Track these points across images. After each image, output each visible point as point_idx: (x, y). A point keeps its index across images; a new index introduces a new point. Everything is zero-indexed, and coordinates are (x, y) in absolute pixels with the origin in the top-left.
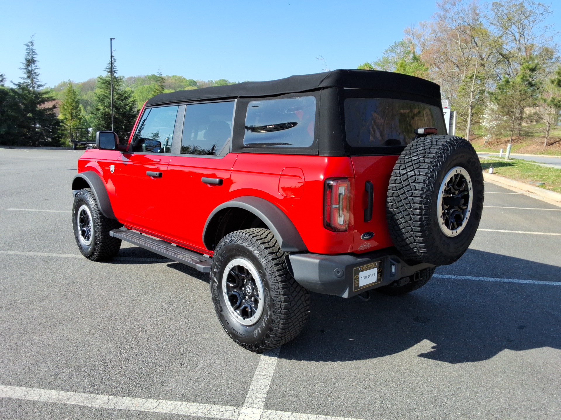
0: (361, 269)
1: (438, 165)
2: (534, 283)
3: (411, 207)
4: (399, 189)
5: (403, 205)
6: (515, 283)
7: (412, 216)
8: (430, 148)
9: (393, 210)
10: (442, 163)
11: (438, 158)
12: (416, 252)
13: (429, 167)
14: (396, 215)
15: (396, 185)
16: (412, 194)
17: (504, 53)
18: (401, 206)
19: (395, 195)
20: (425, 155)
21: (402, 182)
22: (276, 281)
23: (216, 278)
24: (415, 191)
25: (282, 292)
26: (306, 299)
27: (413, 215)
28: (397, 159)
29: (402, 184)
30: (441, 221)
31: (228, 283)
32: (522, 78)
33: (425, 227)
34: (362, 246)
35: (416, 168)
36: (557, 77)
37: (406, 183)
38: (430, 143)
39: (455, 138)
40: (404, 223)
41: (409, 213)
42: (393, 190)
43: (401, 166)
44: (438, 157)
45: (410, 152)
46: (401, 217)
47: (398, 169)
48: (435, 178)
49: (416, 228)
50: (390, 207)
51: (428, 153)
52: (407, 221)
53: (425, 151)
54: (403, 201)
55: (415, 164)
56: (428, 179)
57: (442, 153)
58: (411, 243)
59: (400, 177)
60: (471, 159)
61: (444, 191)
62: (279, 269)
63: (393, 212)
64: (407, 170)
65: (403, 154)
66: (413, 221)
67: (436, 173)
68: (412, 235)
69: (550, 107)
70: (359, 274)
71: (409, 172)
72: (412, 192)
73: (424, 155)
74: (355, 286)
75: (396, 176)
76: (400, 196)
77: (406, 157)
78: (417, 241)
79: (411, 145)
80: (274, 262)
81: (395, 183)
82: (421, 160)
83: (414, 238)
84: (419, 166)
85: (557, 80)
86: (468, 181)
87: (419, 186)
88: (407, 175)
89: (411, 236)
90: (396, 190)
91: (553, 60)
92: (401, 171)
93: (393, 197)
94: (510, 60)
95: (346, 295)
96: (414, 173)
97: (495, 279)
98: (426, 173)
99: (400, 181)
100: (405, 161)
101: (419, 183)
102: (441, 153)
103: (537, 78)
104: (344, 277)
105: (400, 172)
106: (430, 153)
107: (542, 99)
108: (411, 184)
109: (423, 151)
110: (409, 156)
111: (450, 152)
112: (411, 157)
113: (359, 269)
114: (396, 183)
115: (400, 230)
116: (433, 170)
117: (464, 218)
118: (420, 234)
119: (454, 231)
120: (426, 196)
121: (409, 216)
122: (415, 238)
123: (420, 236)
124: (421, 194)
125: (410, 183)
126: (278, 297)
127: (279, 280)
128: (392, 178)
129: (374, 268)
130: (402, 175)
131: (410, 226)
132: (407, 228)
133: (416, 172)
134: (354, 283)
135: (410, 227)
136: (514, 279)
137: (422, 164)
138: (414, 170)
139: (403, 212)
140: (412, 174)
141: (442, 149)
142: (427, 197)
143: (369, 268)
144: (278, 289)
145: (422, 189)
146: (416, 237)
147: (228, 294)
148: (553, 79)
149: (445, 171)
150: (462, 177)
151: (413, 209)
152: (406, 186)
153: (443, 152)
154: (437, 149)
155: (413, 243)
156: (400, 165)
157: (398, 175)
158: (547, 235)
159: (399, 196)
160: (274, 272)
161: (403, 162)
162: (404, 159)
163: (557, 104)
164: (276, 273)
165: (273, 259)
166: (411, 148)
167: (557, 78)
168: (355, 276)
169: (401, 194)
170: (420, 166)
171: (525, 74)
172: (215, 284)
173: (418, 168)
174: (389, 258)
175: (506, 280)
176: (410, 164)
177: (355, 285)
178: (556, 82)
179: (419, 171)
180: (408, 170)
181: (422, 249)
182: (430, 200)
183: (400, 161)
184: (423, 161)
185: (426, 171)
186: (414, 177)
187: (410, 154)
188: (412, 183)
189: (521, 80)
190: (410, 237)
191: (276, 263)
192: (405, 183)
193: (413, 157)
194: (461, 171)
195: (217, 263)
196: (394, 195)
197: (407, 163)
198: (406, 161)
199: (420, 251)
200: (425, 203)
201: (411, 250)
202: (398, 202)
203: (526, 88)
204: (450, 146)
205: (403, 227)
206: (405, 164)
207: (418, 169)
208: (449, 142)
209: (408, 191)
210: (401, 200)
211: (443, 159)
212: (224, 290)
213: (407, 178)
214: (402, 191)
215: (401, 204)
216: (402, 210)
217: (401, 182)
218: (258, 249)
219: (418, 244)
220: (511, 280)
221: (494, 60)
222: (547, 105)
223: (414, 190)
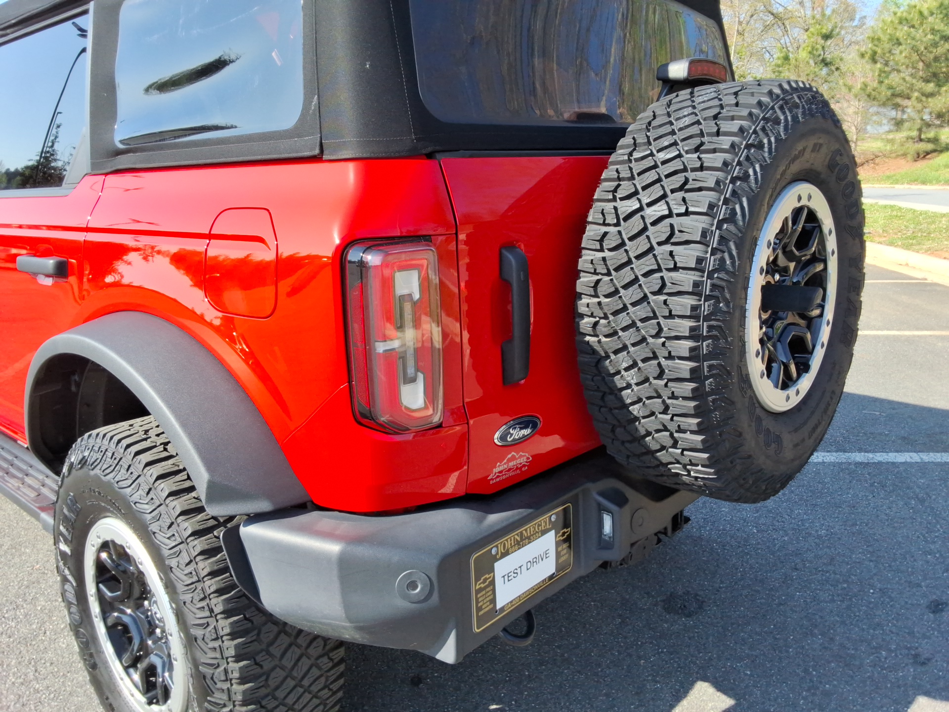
0: (501, 549)
1: (749, 176)
2: (922, 459)
3: (660, 330)
4: (617, 269)
5: (633, 324)
6: (880, 463)
7: (663, 362)
8: (715, 117)
9: (599, 342)
10: (761, 166)
11: (749, 150)
12: (677, 474)
13: (718, 182)
14: (608, 357)
15: (607, 254)
16: (664, 285)
17: (775, 12)
18: (624, 329)
19: (604, 289)
20: (702, 144)
21: (627, 241)
22: (207, 614)
23: (69, 568)
24: (673, 274)
25: (230, 647)
26: (328, 647)
27: (670, 357)
28: (604, 165)
29: (626, 251)
30: (756, 366)
31: (101, 586)
32: (810, 53)
33: (710, 399)
34: (501, 468)
35: (673, 191)
36: (870, 45)
37: (641, 245)
38: (716, 102)
39: (794, 85)
40: (637, 384)
41: (654, 353)
42: (597, 274)
43: (619, 185)
44: (748, 147)
45: (648, 137)
46: (625, 365)
47: (611, 197)
48: (741, 223)
49: (680, 402)
50: (589, 330)
51: (709, 134)
52: (646, 380)
53: (701, 130)
54: (631, 309)
55: (667, 176)
56: (719, 227)
57: (760, 133)
58: (663, 448)
59: (618, 224)
60: (838, 158)
61: (765, 268)
62: (216, 568)
63: (597, 347)
64: (639, 200)
65: (622, 147)
66: (669, 380)
67: (745, 204)
68: (664, 426)
69: (859, 100)
70: (492, 570)
71: (650, 205)
72: (662, 278)
73: (696, 141)
74: (481, 613)
75: (604, 224)
76: (622, 291)
77: (636, 155)
78: (686, 445)
79: (648, 114)
80: (199, 544)
81: (601, 246)
82: (690, 160)
83: (672, 435)
84: (683, 180)
85: (870, 52)
86: (826, 230)
87: (687, 255)
88: (643, 217)
89: (661, 427)
90: (605, 271)
91: (856, 23)
92: (619, 204)
93: (596, 296)
94: (787, 23)
95: (447, 654)
96: (665, 207)
97: (834, 454)
98: (711, 206)
99: (620, 241)
100: (631, 169)
101: (687, 242)
102: (755, 132)
103: (832, 50)
104: (435, 597)
105: (616, 208)
106: (718, 133)
107: (845, 85)
108: (658, 250)
109: (695, 130)
110: (646, 150)
111: (786, 128)
112: (652, 154)
113: (494, 552)
114: (605, 247)
115: (625, 407)
116: (734, 193)
117: (814, 347)
118: (695, 421)
119: (791, 391)
120: (711, 291)
121: (655, 362)
122: (676, 435)
123: (695, 428)
124: (696, 284)
125: (655, 246)
126: (218, 666)
127: (218, 609)
128: (592, 232)
129: (544, 532)
130: (626, 219)
131: (659, 396)
132: (647, 402)
133: (671, 203)
134: (477, 602)
135: (660, 400)
136: (874, 451)
137: (691, 175)
138: (664, 196)
139: (631, 349)
140: (660, 214)
141: (757, 118)
142: (716, 293)
143: (528, 538)
144: (216, 639)
145: (699, 266)
146: (680, 430)
147: (105, 619)
148: (863, 49)
149: (771, 196)
150: (812, 216)
151: (668, 338)
152: (638, 257)
153: (763, 129)
154: (741, 118)
155: (670, 450)
156: (616, 183)
157: (611, 219)
158: (906, 336)
159: (617, 291)
160: (199, 581)
161: (625, 174)
162: (630, 161)
163: (870, 93)
164: (208, 583)
165: (197, 534)
166: (649, 123)
167: (871, 49)
168: (477, 580)
169: (625, 287)
170: (686, 181)
171: (814, 45)
172: (67, 587)
173: (681, 188)
174: (594, 490)
175: (859, 457)
176: (651, 176)
177: (479, 609)
178: (869, 55)
179: (684, 200)
180: (645, 200)
181: (700, 468)
182: (727, 303)
183: (617, 171)
184: (698, 165)
185: (708, 197)
186: (668, 221)
187: (649, 143)
188: (659, 244)
189: (809, 55)
190: (658, 431)
191: (206, 547)
192: (635, 248)
193: (658, 151)
194: (810, 197)
195: (61, 528)
196: (599, 289)
197: (639, 174)
198: (637, 167)
199: (692, 474)
200: (711, 314)
201: (662, 469)
202: (616, 313)
203: (816, 70)
204: (781, 108)
205: (635, 399)
206: (632, 178)
207: (680, 194)
208: (778, 96)
209: (646, 275)
210: (625, 308)
211: (766, 155)
212: (95, 608)
213: (642, 226)
214: (626, 275)
215: (624, 319)
216: (628, 343)
217: (623, 244)
218: (150, 496)
219: (685, 453)
220: (871, 455)
221: (759, 26)
222: (853, 97)
223: (669, 270)
